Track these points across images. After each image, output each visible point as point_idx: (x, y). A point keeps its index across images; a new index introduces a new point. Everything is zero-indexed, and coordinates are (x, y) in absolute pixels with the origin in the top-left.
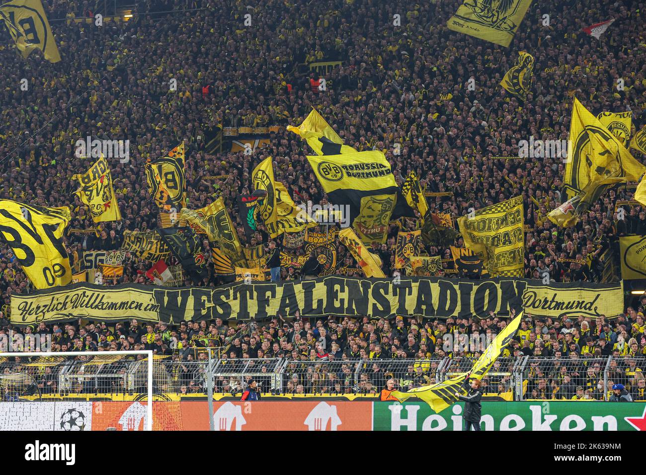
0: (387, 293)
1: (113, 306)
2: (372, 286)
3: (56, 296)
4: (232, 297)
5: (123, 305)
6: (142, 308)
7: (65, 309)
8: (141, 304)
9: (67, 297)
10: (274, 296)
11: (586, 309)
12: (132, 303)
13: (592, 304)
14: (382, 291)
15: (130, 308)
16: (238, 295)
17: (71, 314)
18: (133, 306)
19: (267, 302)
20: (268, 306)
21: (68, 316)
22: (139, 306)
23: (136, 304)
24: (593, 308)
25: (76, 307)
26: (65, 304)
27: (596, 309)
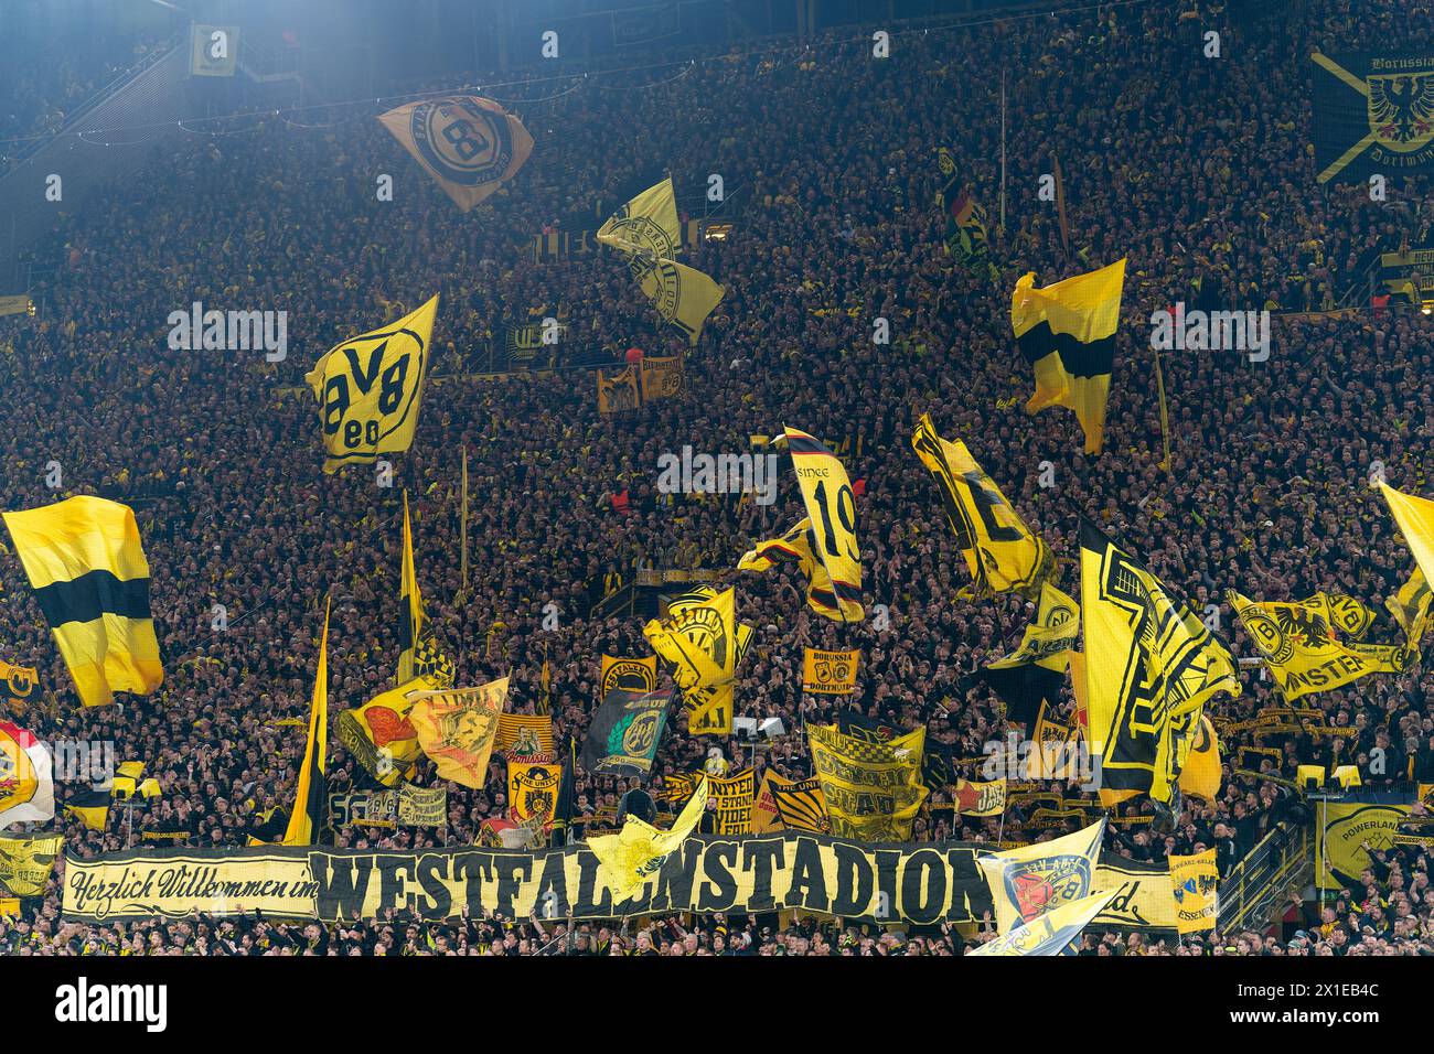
0: (732, 863)
1: (232, 889)
2: (705, 850)
3: (133, 868)
4: (451, 874)
5: (252, 887)
6: (287, 891)
7: (147, 895)
8: (286, 884)
9: (153, 872)
10: (527, 878)
11: (1116, 909)
12: (267, 885)
13: (1127, 899)
14: (723, 860)
15: (263, 894)
16: (463, 872)
17: (157, 908)
18: (268, 889)
19: (515, 888)
20: (517, 897)
21: (152, 911)
22: (279, 890)
23: (273, 886)
24: (1129, 907)
25: (168, 895)
26: (147, 887)
27: (1135, 909)
